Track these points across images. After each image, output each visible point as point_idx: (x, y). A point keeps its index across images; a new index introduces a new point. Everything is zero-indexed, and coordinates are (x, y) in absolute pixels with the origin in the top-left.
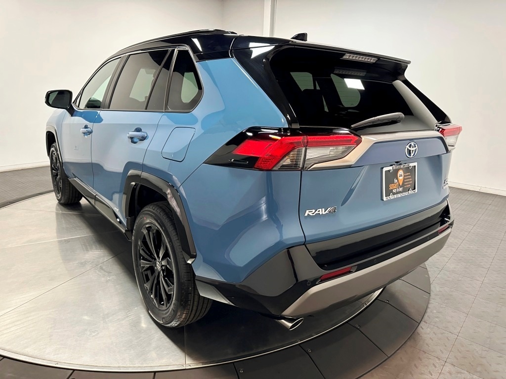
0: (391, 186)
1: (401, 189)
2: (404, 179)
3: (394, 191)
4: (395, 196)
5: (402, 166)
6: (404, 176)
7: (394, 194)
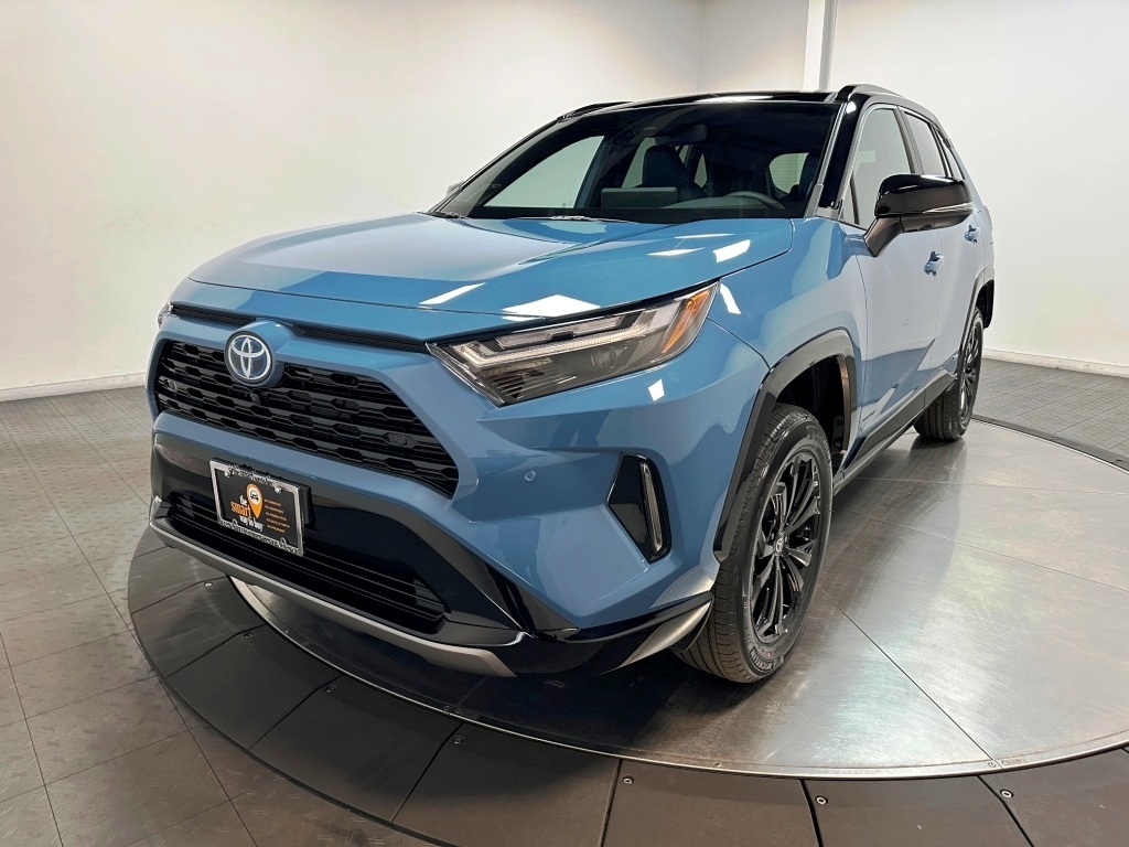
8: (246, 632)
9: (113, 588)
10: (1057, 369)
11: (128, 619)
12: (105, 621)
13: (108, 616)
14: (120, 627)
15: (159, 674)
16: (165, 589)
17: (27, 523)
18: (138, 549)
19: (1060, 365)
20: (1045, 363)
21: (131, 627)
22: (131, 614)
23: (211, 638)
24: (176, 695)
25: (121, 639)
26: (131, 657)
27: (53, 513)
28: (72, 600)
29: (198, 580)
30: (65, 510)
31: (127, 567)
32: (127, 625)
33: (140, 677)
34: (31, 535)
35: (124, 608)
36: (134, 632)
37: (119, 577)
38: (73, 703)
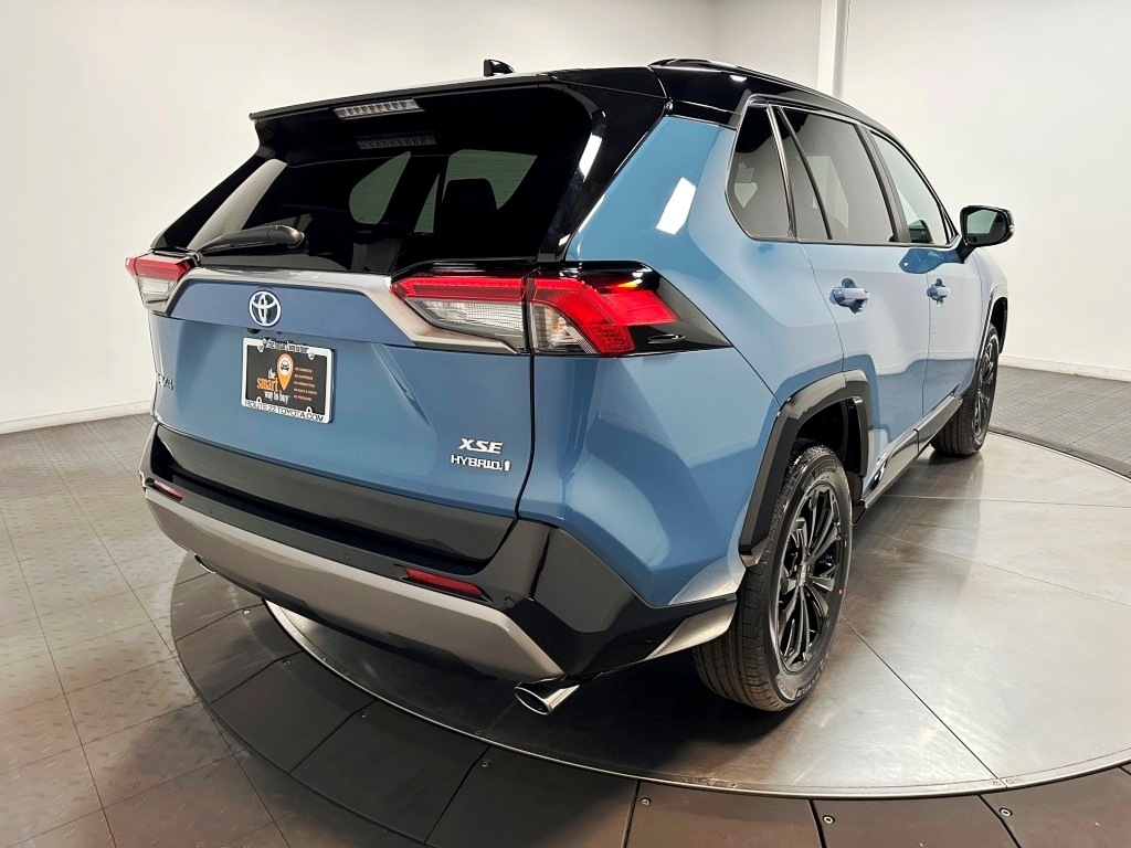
0: (262, 383)
1: (284, 398)
2: (293, 379)
3: (268, 395)
4: (268, 407)
5: (287, 347)
6: (294, 372)
7: (265, 401)
8: (284, 659)
9: (156, 616)
10: (1076, 375)
11: (173, 648)
12: (151, 648)
13: (152, 643)
14: (165, 655)
15: (204, 701)
16: (206, 616)
17: (72, 552)
18: (179, 577)
19: (1079, 372)
20: (1064, 370)
21: (176, 654)
22: (175, 642)
23: (250, 665)
24: (222, 722)
25: (166, 667)
26: (177, 684)
27: (96, 541)
28: (118, 628)
29: (237, 607)
30: (107, 538)
31: (168, 596)
32: (171, 653)
33: (186, 703)
34: (76, 564)
35: (167, 634)
36: (178, 659)
37: (161, 603)
38: (126, 728)
